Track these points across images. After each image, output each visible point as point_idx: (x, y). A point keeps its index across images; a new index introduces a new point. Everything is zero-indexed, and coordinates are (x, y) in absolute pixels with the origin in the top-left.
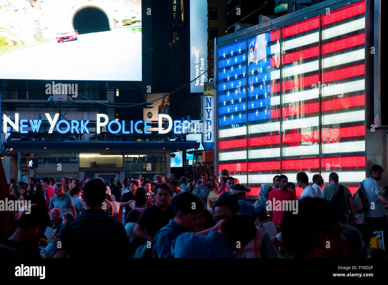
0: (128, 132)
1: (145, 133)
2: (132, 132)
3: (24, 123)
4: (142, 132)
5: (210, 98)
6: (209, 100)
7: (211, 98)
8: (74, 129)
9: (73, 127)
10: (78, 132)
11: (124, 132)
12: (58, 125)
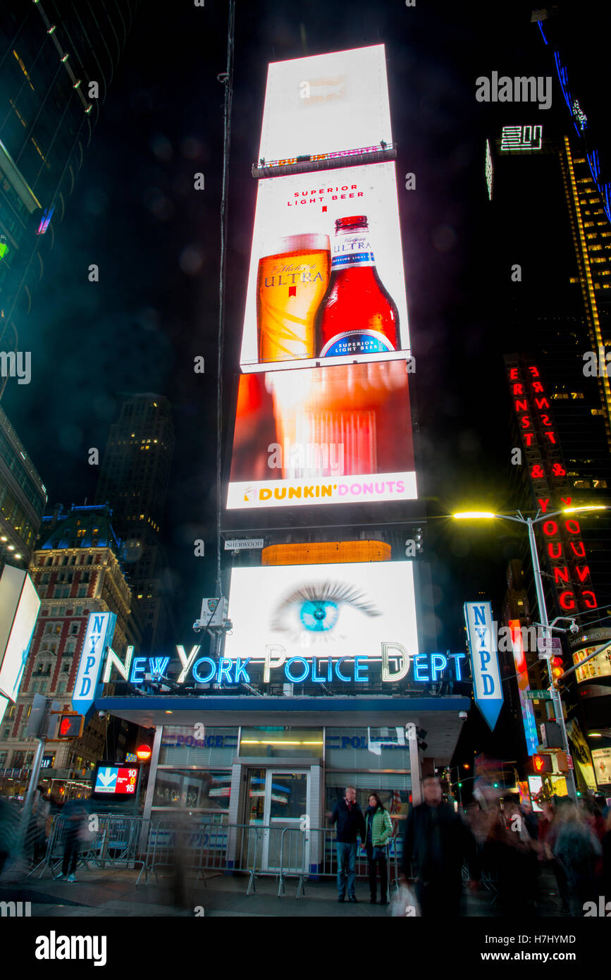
0: (322, 680)
1: (356, 680)
2: (330, 679)
3: (139, 664)
4: (348, 680)
5: (481, 607)
6: (480, 610)
7: (483, 608)
8: (223, 675)
9: (222, 670)
10: (230, 680)
11: (316, 679)
12: (195, 667)
